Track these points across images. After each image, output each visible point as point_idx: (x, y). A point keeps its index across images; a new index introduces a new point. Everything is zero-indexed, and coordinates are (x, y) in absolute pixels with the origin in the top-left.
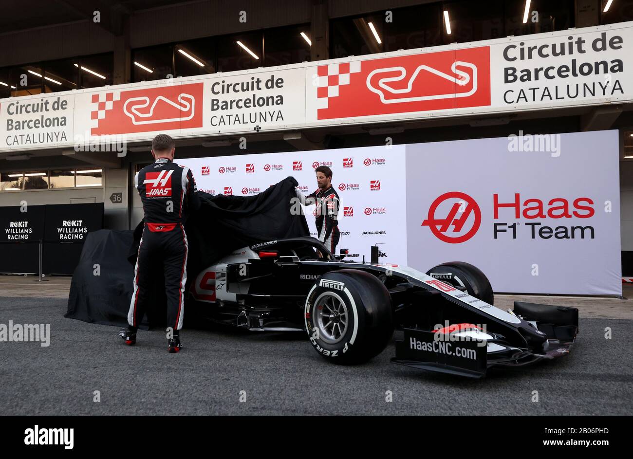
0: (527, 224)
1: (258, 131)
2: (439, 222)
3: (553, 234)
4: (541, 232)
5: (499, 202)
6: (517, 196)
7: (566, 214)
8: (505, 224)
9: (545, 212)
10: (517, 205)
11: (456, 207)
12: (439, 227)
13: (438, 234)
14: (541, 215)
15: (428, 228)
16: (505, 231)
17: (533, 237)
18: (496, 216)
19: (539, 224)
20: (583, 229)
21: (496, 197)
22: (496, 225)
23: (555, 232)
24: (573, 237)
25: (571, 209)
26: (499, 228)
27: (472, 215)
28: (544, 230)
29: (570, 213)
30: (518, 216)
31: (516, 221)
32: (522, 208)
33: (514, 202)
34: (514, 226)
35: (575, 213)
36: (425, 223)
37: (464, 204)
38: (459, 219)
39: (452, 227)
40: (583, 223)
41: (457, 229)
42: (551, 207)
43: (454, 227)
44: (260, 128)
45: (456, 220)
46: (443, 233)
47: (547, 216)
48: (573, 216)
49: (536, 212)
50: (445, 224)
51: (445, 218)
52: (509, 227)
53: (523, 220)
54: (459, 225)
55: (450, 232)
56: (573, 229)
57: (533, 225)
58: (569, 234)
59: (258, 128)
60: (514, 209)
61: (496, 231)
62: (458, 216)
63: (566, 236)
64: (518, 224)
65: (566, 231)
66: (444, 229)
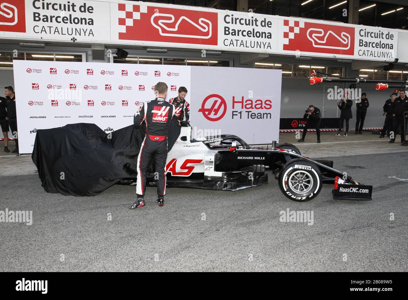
0: (246, 112)
1: (74, 41)
2: (207, 110)
3: (256, 117)
4: (251, 116)
5: (235, 100)
6: (243, 98)
7: (261, 107)
8: (237, 112)
9: (253, 106)
10: (242, 102)
11: (216, 102)
12: (207, 113)
13: (206, 116)
14: (252, 107)
15: (201, 113)
16: (237, 115)
17: (248, 118)
18: (233, 108)
19: (251, 112)
20: (267, 114)
21: (234, 97)
22: (233, 112)
23: (257, 115)
24: (263, 118)
25: (264, 105)
26: (234, 113)
27: (223, 107)
28: (253, 115)
29: (263, 107)
30: (242, 108)
31: (242, 110)
32: (245, 104)
33: (241, 101)
34: (241, 113)
35: (265, 107)
36: (200, 111)
37: (219, 101)
38: (216, 108)
39: (213, 113)
40: (267, 111)
41: (215, 114)
42: (256, 103)
43: (214, 112)
44: (76, 40)
45: (215, 109)
46: (208, 116)
47: (254, 108)
48: (264, 108)
49: (250, 106)
50: (210, 111)
51: (210, 108)
52: (239, 113)
53: (245, 110)
54: (216, 111)
55: (212, 116)
56: (264, 114)
57: (248, 112)
58: (262, 117)
59: (74, 39)
60: (241, 104)
61: (233, 115)
62: (216, 107)
63: (261, 118)
64: (243, 111)
65: (261, 116)
66: (209, 114)
